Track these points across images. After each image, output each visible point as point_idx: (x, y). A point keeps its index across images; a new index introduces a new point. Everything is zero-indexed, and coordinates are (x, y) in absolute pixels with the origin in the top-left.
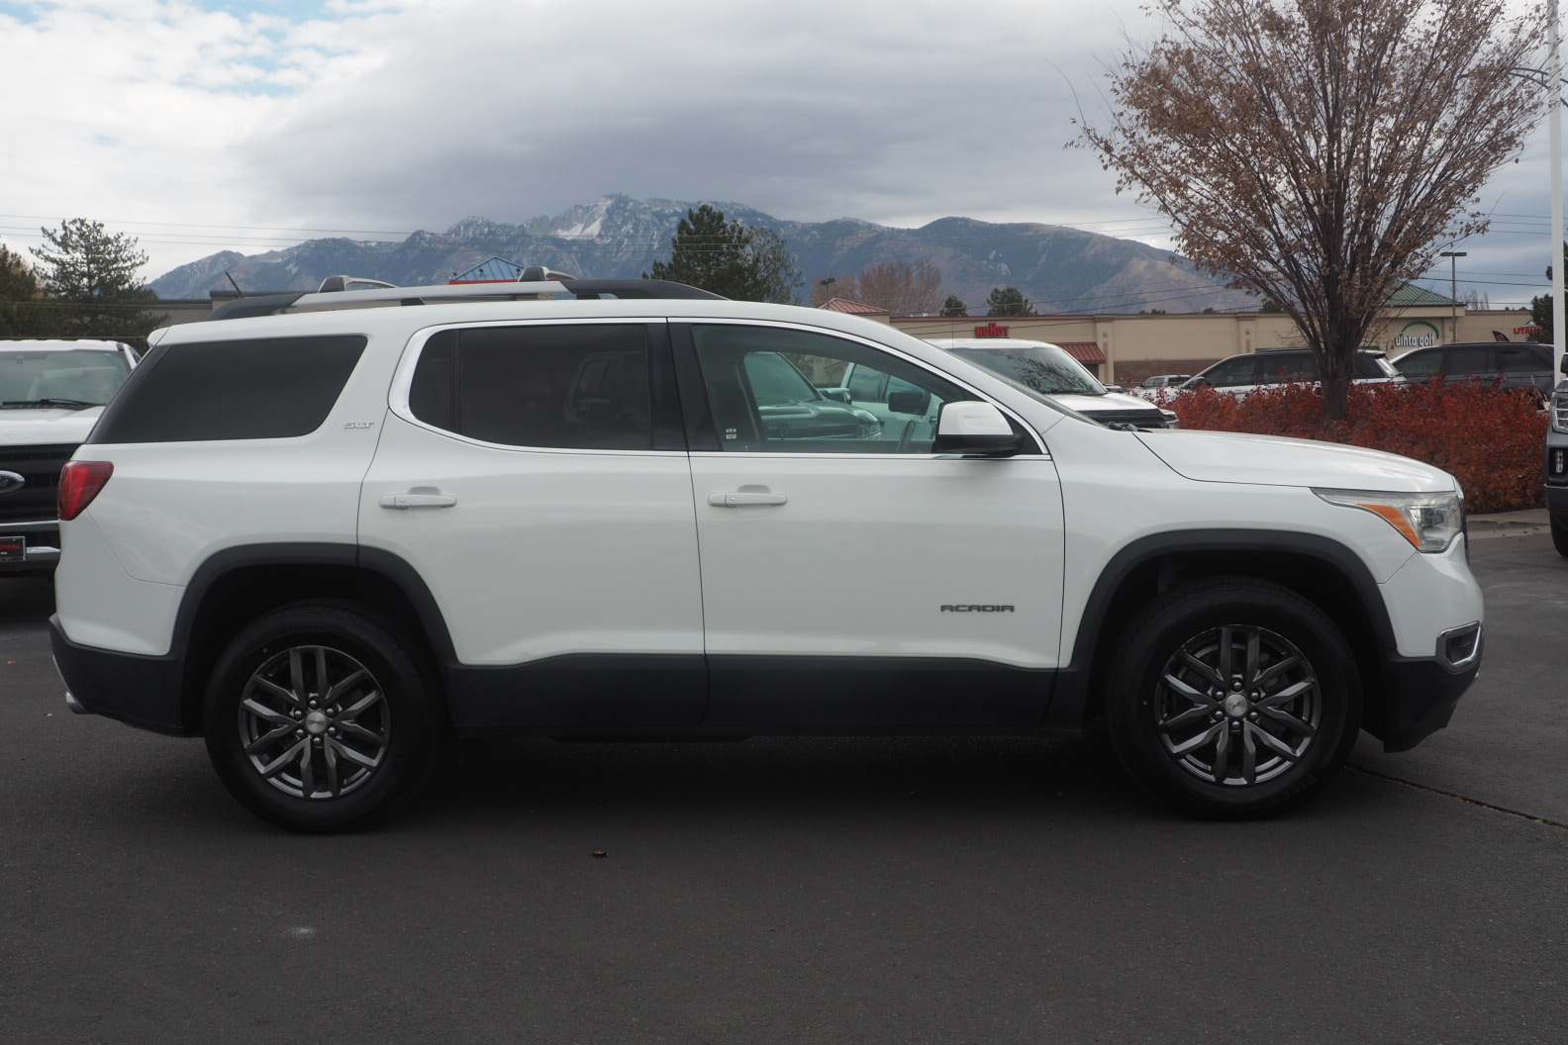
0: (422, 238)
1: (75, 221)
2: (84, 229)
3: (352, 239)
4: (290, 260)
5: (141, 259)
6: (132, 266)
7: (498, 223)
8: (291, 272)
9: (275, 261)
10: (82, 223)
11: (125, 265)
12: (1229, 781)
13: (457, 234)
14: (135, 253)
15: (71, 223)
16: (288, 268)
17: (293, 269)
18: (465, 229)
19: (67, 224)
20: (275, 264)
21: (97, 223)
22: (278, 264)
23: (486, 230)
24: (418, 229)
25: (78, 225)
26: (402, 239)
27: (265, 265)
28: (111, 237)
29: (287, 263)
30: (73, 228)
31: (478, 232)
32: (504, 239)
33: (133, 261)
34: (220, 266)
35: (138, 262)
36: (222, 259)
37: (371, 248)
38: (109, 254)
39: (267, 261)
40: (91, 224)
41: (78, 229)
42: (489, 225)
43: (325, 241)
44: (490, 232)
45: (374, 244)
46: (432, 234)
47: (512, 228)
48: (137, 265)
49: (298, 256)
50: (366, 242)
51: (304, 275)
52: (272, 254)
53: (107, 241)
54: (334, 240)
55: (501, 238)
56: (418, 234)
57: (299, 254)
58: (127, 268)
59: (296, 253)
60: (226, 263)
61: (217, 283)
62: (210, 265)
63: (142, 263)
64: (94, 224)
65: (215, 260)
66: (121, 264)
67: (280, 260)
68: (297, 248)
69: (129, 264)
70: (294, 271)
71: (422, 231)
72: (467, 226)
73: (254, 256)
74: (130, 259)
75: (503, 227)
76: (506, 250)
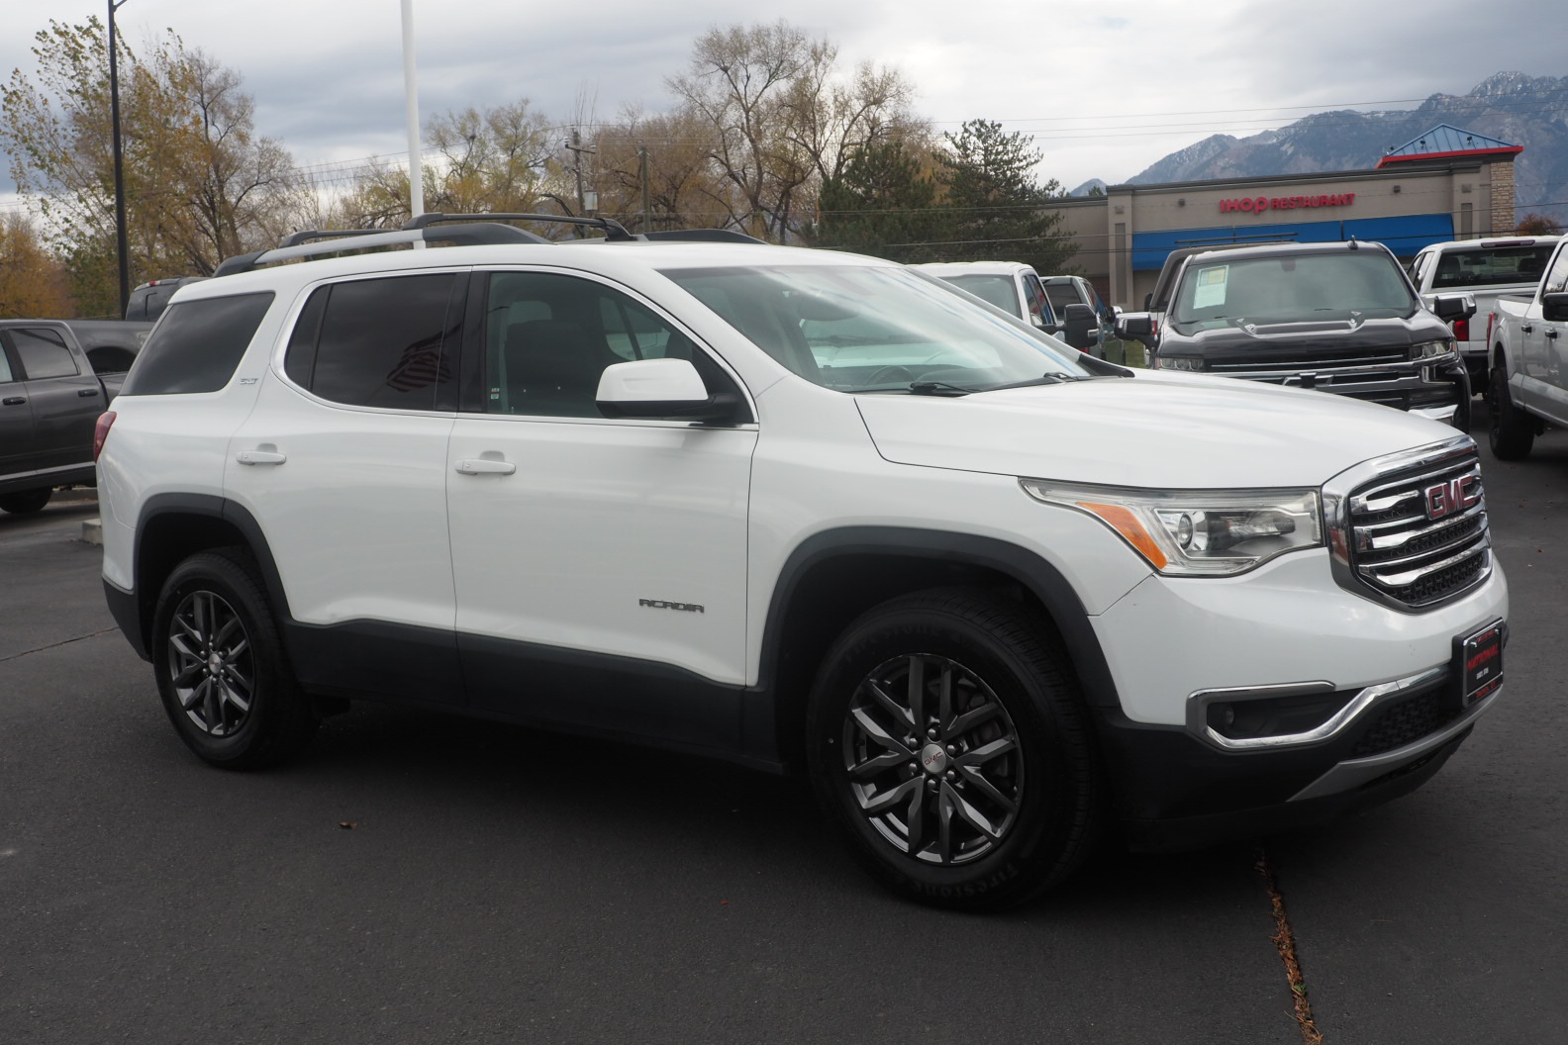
0: (1439, 103)
1: (975, 123)
2: (983, 130)
3: (1357, 110)
4: (1286, 139)
5: (1036, 158)
6: (1027, 166)
7: (1535, 78)
8: (1286, 152)
9: (1270, 142)
10: (982, 124)
11: (1021, 164)
12: (923, 855)
13: (1483, 94)
14: (1030, 152)
15: (970, 125)
16: (1284, 148)
17: (1288, 149)
18: (1492, 88)
19: (967, 126)
20: (1270, 145)
21: (996, 123)
22: (1273, 144)
23: (1520, 86)
24: (1435, 93)
25: (978, 126)
26: (1415, 106)
27: (1258, 147)
28: (1008, 136)
29: (1282, 143)
30: (972, 129)
31: (1509, 90)
32: (1541, 95)
33: (1028, 159)
34: (1211, 152)
35: (1033, 161)
36: (1213, 144)
37: (1379, 120)
38: (1007, 153)
39: (1262, 142)
40: (988, 124)
41: (977, 130)
42: (1523, 80)
43: (1325, 115)
44: (1524, 89)
45: (1381, 115)
46: (1451, 97)
47: (1553, 80)
48: (1032, 164)
49: (1295, 135)
50: (1373, 113)
51: (1301, 156)
52: (1267, 134)
53: (1004, 142)
54: (1336, 114)
55: (1538, 95)
56: (1435, 99)
57: (1296, 131)
58: (1022, 167)
59: (1292, 131)
60: (1217, 147)
61: (1207, 171)
62: (1200, 151)
63: (1036, 162)
64: (992, 124)
65: (1205, 145)
66: (1017, 164)
67: (1275, 140)
68: (1294, 126)
69: (1024, 163)
70: (1290, 152)
71: (1440, 94)
72: (1495, 84)
73: (1248, 138)
74: (1025, 158)
75: (1541, 81)
76: (1543, 109)
